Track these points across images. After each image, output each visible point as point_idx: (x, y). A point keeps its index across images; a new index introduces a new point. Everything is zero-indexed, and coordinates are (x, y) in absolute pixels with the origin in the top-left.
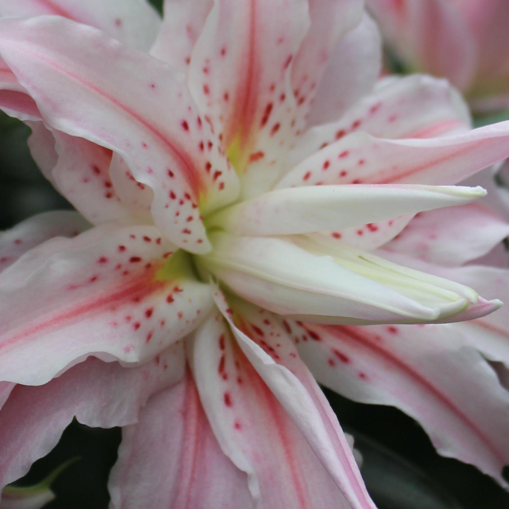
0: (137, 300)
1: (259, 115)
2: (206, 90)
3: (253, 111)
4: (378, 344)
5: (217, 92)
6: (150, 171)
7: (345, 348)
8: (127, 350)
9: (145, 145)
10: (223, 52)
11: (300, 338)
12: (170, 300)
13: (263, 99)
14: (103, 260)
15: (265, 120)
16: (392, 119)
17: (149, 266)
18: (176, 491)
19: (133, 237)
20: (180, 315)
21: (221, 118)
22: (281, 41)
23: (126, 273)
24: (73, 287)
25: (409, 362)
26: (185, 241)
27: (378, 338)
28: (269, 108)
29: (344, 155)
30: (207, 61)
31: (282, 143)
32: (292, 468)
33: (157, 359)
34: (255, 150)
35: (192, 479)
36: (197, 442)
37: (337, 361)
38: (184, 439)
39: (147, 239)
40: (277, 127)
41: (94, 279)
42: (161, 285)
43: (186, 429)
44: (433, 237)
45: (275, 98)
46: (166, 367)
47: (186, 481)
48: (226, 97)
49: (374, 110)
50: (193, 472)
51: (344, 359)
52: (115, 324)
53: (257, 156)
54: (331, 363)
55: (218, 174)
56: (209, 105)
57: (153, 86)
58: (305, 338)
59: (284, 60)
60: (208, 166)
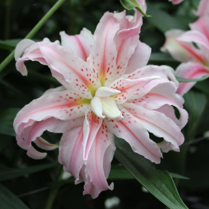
0: (69, 107)
1: (107, 70)
2: (94, 63)
3: (105, 69)
4: (126, 125)
5: (96, 64)
6: (70, 79)
7: (118, 124)
8: (62, 117)
9: (70, 73)
10: (97, 55)
11: (109, 121)
12: (79, 108)
13: (107, 67)
14: (61, 97)
15: (108, 71)
16: (143, 75)
17: (75, 100)
18: (74, 149)
19: (71, 93)
20: (80, 112)
21: (97, 70)
22: (110, 54)
23: (68, 100)
24: (53, 102)
25: (131, 130)
26: (83, 95)
27: (126, 123)
28: (109, 69)
29: (120, 81)
30: (94, 56)
31: (112, 77)
32: (96, 148)
33: (74, 120)
34: (106, 78)
35: (78, 147)
36: (80, 140)
37: (116, 127)
38: (78, 138)
39: (75, 94)
40: (111, 73)
41: (58, 101)
42: (78, 104)
43: (79, 137)
44: (148, 103)
45: (110, 67)
46: (76, 122)
47: (76, 148)
48: (98, 65)
49: (139, 72)
50: (78, 146)
51: (117, 127)
52: (61, 111)
53: (106, 79)
54: (114, 127)
55: (93, 82)
56: (94, 66)
57: (73, 61)
58: (110, 121)
59: (112, 58)
60: (90, 80)
